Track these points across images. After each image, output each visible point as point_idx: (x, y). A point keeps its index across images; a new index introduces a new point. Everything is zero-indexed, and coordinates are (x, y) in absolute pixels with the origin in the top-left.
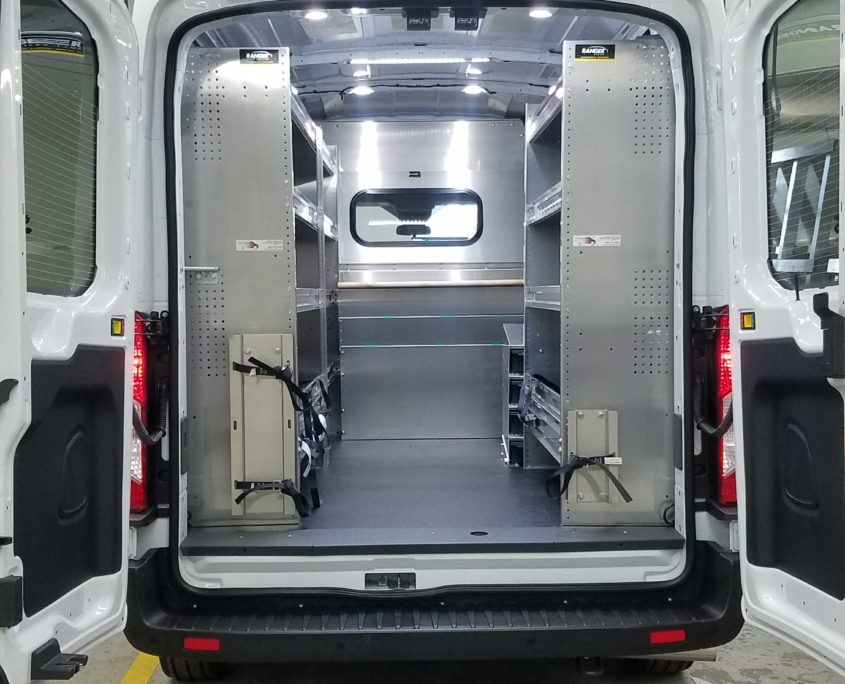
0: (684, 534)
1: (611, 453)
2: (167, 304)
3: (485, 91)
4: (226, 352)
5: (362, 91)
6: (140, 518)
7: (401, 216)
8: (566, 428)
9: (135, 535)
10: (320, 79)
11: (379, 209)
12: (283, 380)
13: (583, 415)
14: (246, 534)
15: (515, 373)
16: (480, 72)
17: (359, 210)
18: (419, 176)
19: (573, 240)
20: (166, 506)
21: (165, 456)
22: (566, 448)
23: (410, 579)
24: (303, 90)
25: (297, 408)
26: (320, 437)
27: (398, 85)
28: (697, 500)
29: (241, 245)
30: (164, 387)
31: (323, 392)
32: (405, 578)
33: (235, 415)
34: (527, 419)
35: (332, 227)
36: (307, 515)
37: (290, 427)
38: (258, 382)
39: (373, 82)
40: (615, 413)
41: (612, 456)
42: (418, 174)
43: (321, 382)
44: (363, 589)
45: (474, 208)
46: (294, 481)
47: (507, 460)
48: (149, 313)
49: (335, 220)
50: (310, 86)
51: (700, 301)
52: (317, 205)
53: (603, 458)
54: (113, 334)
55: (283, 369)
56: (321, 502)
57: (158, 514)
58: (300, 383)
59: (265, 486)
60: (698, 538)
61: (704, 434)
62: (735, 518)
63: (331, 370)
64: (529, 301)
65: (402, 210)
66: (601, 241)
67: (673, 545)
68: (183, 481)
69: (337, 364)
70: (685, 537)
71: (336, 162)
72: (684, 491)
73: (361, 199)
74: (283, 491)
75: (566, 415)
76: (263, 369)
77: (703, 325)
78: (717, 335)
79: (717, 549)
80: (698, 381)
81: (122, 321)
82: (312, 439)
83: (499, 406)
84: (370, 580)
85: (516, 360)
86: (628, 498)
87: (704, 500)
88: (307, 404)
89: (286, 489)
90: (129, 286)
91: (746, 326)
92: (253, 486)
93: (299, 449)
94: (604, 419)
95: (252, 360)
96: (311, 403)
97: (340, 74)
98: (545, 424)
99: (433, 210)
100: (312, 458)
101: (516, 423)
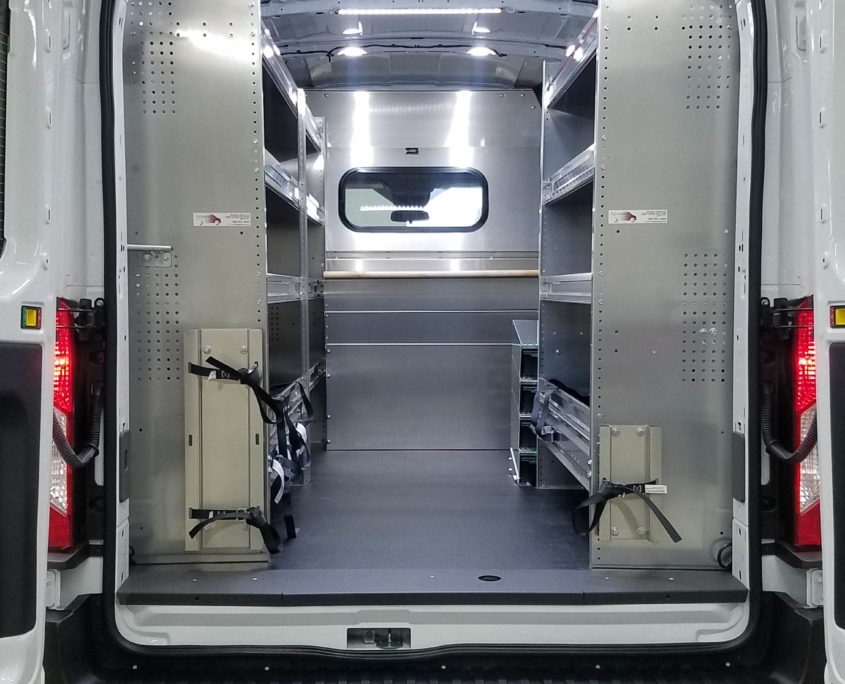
0: (747, 584)
1: (652, 480)
2: (102, 290)
3: (494, 53)
4: (180, 350)
5: (353, 52)
6: (63, 559)
7: (397, 201)
8: (597, 448)
9: (59, 579)
10: (304, 37)
11: (371, 193)
12: (250, 385)
13: (618, 432)
14: (200, 574)
15: (527, 376)
16: (488, 31)
17: (348, 192)
18: (417, 152)
19: (607, 216)
20: (99, 543)
21: (99, 479)
22: (597, 472)
23: (403, 636)
24: (285, 50)
25: (266, 420)
26: (298, 452)
27: (394, 46)
28: (765, 542)
29: (199, 220)
30: (98, 394)
31: (304, 397)
32: (398, 634)
33: (192, 428)
34: (543, 433)
35: (319, 210)
36: (278, 551)
37: (257, 443)
38: (220, 388)
39: (366, 42)
40: (659, 430)
41: (654, 483)
42: (416, 151)
43: (301, 386)
44: (346, 649)
45: (478, 191)
46: (262, 509)
47: (517, 477)
48: (78, 300)
49: (322, 201)
50: (293, 45)
51: (770, 292)
52: (298, 180)
53: (643, 485)
54: (24, 326)
55: (250, 371)
56: (297, 530)
57: (88, 552)
58: (271, 389)
59: (226, 515)
60: (766, 588)
61: (774, 459)
62: (818, 565)
63: (316, 370)
64: (544, 293)
65: (397, 193)
66: (642, 217)
67: (732, 597)
68: (122, 511)
69: (322, 364)
70: (748, 587)
71: (323, 135)
72: (747, 529)
73: (351, 179)
74: (249, 522)
75: (597, 432)
76: (225, 372)
77: (775, 323)
78: (793, 333)
79: (791, 605)
80: (767, 392)
81: (38, 310)
82: (286, 456)
83: (506, 414)
84: (353, 636)
85: (529, 362)
86: (676, 537)
87: (772, 541)
88: (280, 414)
89: (253, 520)
90: (47, 265)
91: (838, 323)
92: (211, 515)
93: (269, 469)
94: (643, 438)
95: (211, 360)
96: (287, 412)
97: (328, 32)
98: (565, 439)
99: (432, 194)
100: (286, 478)
101: (527, 436)
